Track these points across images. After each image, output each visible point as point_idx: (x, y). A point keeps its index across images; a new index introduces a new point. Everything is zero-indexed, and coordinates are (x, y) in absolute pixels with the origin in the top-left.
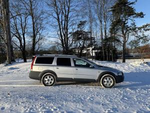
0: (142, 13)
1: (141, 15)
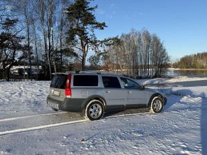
0: (104, 24)
1: (101, 26)
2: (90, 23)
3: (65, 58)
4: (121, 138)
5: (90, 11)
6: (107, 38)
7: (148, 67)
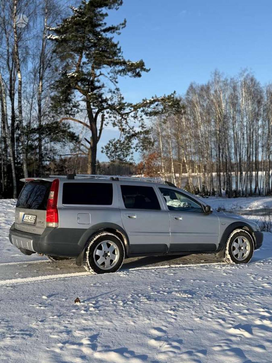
2: (109, 64)
3: (48, 146)
4: (149, 298)
5: (108, 35)
6: (149, 99)
7: (257, 166)
